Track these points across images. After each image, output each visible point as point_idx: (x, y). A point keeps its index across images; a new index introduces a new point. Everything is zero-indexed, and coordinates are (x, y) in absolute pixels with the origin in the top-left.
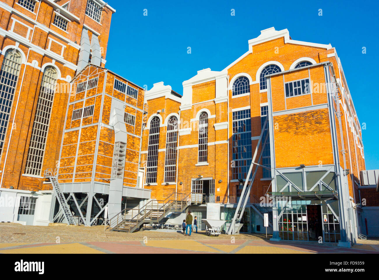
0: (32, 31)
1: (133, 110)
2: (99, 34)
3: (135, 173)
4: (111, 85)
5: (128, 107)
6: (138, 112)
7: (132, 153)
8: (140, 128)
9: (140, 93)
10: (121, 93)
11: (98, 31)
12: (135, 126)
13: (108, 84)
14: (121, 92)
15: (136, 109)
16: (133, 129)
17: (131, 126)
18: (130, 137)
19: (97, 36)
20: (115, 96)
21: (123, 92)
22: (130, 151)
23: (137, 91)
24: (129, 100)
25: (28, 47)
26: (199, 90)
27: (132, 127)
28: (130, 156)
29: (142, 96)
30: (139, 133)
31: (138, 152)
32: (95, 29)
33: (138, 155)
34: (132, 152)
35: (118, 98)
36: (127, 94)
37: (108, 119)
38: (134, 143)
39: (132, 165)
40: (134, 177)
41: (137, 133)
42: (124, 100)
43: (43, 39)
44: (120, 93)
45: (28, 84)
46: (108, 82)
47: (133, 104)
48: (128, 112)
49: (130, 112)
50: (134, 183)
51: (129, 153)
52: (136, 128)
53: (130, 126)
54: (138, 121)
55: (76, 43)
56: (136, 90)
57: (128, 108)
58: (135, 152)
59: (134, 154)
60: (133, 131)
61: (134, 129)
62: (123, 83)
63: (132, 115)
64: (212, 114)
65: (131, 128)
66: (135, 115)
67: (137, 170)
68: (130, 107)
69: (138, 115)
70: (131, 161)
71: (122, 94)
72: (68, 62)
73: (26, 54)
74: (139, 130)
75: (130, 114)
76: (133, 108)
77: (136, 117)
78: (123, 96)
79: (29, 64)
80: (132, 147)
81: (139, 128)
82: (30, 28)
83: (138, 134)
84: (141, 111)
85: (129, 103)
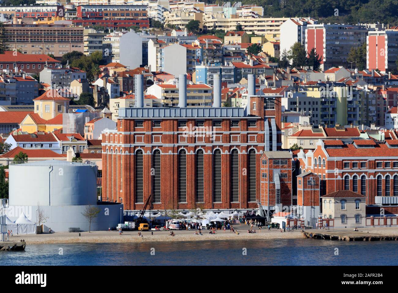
0: (239, 136)
2: (275, 117)
4: (271, 164)
6: (288, 170)
8: (290, 178)
9: (289, 160)
11: (274, 115)
12: (287, 178)
13: (270, 164)
15: (287, 169)
17: (285, 178)
18: (285, 183)
19: (274, 118)
20: (274, 168)
21: (278, 164)
25: (240, 146)
29: (290, 162)
32: (271, 115)
34: (287, 190)
35: (276, 168)
36: (281, 164)
37: (272, 179)
41: (289, 180)
42: (279, 168)
43: (246, 138)
45: (243, 163)
46: (270, 163)
47: (284, 168)
48: (282, 172)
54: (289, 175)
55: (262, 131)
56: (286, 160)
58: (289, 190)
62: (278, 160)
63: (285, 173)
66: (287, 173)
68: (283, 170)
71: (278, 166)
72: (259, 144)
73: (239, 149)
76: (285, 170)
79: (241, 153)
82: (238, 135)
84: (290, 169)
85: (282, 168)
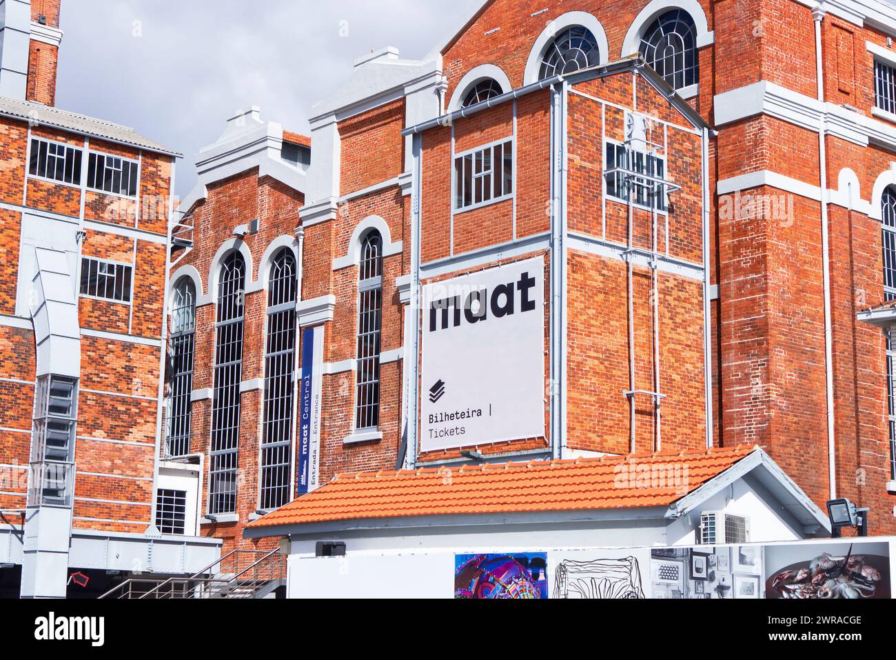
1: (120, 241)
3: (140, 481)
4: (15, 163)
5: (98, 233)
6: (142, 246)
7: (122, 408)
8: (155, 306)
9: (151, 169)
10: (63, 187)
12: (131, 303)
14: (63, 183)
15: (135, 236)
16: (122, 315)
17: (114, 304)
18: (110, 346)
20: (34, 204)
21: (68, 180)
22: (113, 399)
23: (135, 166)
24: (97, 208)
26: (360, 137)
27: (119, 308)
28: (115, 419)
29: (160, 182)
30: (152, 326)
31: (150, 402)
33: (153, 410)
34: (123, 401)
35: (50, 208)
36: (90, 184)
37: (12, 292)
38: (130, 369)
39: (127, 454)
40: (137, 495)
41: (144, 327)
42: (75, 213)
44: (57, 187)
48: (97, 253)
49: (107, 251)
50: (139, 518)
51: (108, 407)
52: (140, 308)
53: (110, 304)
54: (147, 283)
56: (131, 161)
57: (99, 238)
58: (137, 403)
59: (134, 410)
60: (126, 322)
61: (128, 315)
62: (71, 145)
63: (115, 263)
64: (394, 239)
65: (115, 313)
66: (129, 260)
67: (148, 469)
68: (104, 234)
69: (143, 259)
70: (122, 438)
71: (64, 192)
74: (152, 314)
75: (107, 261)
76: (117, 237)
77: (137, 269)
78: (71, 196)
80: (123, 385)
81: (150, 310)
83: (148, 333)
84: (158, 240)
85: (99, 219)
